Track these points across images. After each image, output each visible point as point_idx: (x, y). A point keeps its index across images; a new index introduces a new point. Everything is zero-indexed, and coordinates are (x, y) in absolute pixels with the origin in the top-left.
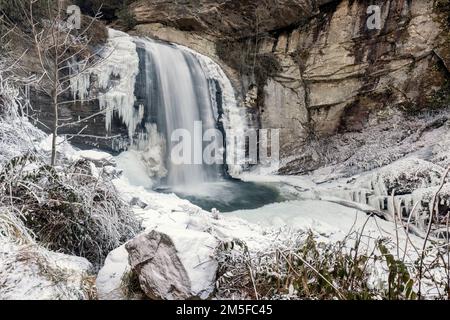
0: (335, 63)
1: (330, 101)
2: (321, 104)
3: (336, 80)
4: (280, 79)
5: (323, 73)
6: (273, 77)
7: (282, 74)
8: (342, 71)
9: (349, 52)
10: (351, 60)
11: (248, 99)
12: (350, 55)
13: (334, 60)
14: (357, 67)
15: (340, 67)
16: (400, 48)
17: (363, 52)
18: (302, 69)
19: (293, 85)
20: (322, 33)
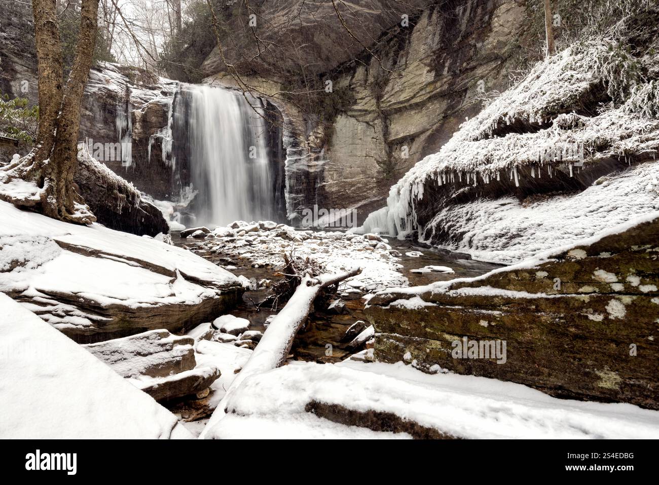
0: (414, 84)
1: (412, 130)
2: (402, 135)
3: (417, 105)
4: (354, 113)
5: (402, 98)
6: (345, 112)
7: (355, 107)
8: (423, 92)
9: (429, 68)
10: (431, 77)
11: (312, 138)
12: (429, 71)
13: (412, 81)
14: (439, 84)
15: (419, 86)
16: (481, 49)
17: (444, 63)
18: (379, 98)
19: (368, 118)
20: (402, 52)
